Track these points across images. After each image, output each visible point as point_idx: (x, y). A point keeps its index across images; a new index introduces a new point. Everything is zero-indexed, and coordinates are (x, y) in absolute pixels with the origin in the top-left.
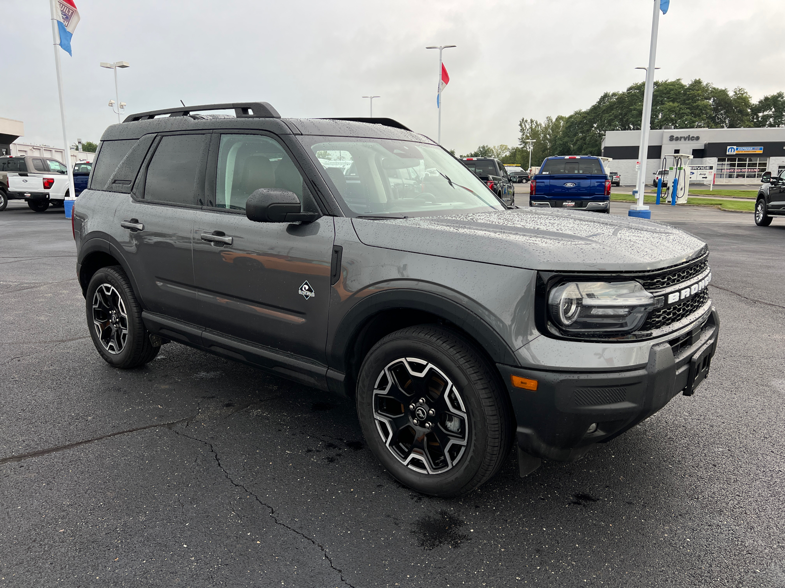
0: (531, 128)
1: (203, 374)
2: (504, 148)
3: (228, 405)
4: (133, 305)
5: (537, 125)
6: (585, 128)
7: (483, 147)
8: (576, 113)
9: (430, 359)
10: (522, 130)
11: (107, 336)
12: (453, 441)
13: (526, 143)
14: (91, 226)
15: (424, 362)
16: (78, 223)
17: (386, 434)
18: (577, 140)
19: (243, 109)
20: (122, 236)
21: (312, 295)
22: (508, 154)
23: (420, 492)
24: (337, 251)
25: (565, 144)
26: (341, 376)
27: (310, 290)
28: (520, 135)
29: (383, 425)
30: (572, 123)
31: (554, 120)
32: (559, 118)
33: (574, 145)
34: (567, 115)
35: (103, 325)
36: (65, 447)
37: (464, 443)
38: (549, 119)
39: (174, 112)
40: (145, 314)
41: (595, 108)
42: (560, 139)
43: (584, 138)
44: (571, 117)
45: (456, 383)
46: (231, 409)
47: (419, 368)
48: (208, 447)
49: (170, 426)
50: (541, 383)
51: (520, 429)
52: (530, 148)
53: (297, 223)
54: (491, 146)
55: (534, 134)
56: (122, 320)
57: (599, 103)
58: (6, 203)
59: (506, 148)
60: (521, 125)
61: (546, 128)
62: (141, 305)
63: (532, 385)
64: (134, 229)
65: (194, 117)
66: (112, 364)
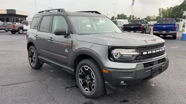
0: (162, 11)
1: (52, 71)
2: (154, 16)
3: (54, 77)
4: (37, 54)
5: (164, 10)
6: (179, 10)
7: (148, 16)
8: (176, 6)
9: (89, 66)
10: (160, 11)
11: (32, 61)
12: (93, 85)
13: (161, 15)
14: (30, 37)
15: (88, 67)
16: (27, 36)
17: (81, 83)
18: (176, 14)
19: (59, 10)
20: (34, 38)
21: (68, 51)
22: (155, 18)
23: (87, 97)
24: (72, 42)
25: (172, 15)
26: (73, 70)
27: (67, 51)
28: (159, 13)
29: (81, 81)
30: (175, 9)
31: (169, 8)
32: (171, 8)
33: (175, 15)
34: (173, 7)
35: (31, 59)
36: (17, 84)
37: (95, 85)
38: (168, 8)
39: (46, 11)
40: (39, 56)
41: (182, 5)
42: (171, 14)
43: (179, 13)
44: (174, 7)
45: (93, 72)
46: (54, 78)
47: (87, 68)
48: (46, 85)
49: (40, 81)
50: (109, 71)
51: (105, 82)
52: (161, 16)
53: (66, 36)
54: (150, 16)
55: (163, 12)
56: (35, 58)
57: (183, 3)
58: (23, 32)
59: (155, 16)
60: (159, 10)
61: (167, 11)
62: (38, 54)
63: (107, 72)
64: (37, 37)
65: (50, 12)
66: (33, 68)
